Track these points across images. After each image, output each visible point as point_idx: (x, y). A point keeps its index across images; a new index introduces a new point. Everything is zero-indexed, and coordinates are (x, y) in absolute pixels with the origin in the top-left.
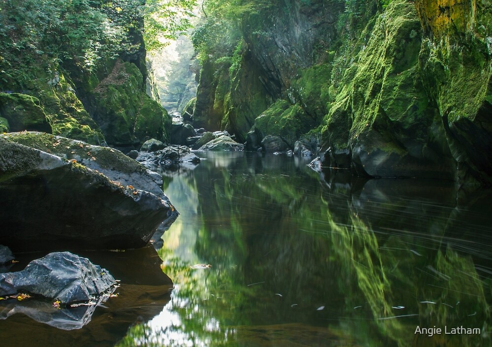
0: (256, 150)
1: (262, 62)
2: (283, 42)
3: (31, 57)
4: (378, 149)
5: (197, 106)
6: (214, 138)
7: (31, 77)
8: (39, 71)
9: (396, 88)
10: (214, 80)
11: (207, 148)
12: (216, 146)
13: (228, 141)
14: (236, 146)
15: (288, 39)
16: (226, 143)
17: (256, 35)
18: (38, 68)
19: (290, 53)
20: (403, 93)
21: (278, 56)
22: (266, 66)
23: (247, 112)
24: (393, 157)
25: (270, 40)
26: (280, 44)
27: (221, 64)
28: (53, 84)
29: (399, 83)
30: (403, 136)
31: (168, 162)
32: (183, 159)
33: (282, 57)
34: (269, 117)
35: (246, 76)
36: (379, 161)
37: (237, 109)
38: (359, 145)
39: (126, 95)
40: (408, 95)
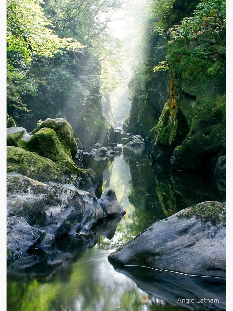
0: (149, 146)
1: (153, 103)
2: (162, 94)
3: (48, 104)
4: (159, 152)
5: (130, 121)
6: (132, 139)
7: (49, 113)
8: (52, 110)
9: (163, 132)
10: (138, 107)
11: (129, 145)
12: (133, 144)
13: (139, 141)
14: (142, 144)
15: (164, 92)
16: (137, 142)
17: (150, 91)
18: (52, 109)
19: (165, 99)
20: (165, 133)
21: (160, 100)
22: (155, 105)
23: (148, 127)
24: (162, 155)
25: (156, 93)
26: (161, 95)
27: (141, 98)
28: (58, 116)
29: (164, 130)
30: (164, 148)
31: (102, 154)
32: (108, 152)
33: (162, 101)
34: (155, 130)
35: (148, 109)
36: (159, 156)
37: (144, 125)
38: (153, 150)
39: (90, 120)
40: (166, 134)
